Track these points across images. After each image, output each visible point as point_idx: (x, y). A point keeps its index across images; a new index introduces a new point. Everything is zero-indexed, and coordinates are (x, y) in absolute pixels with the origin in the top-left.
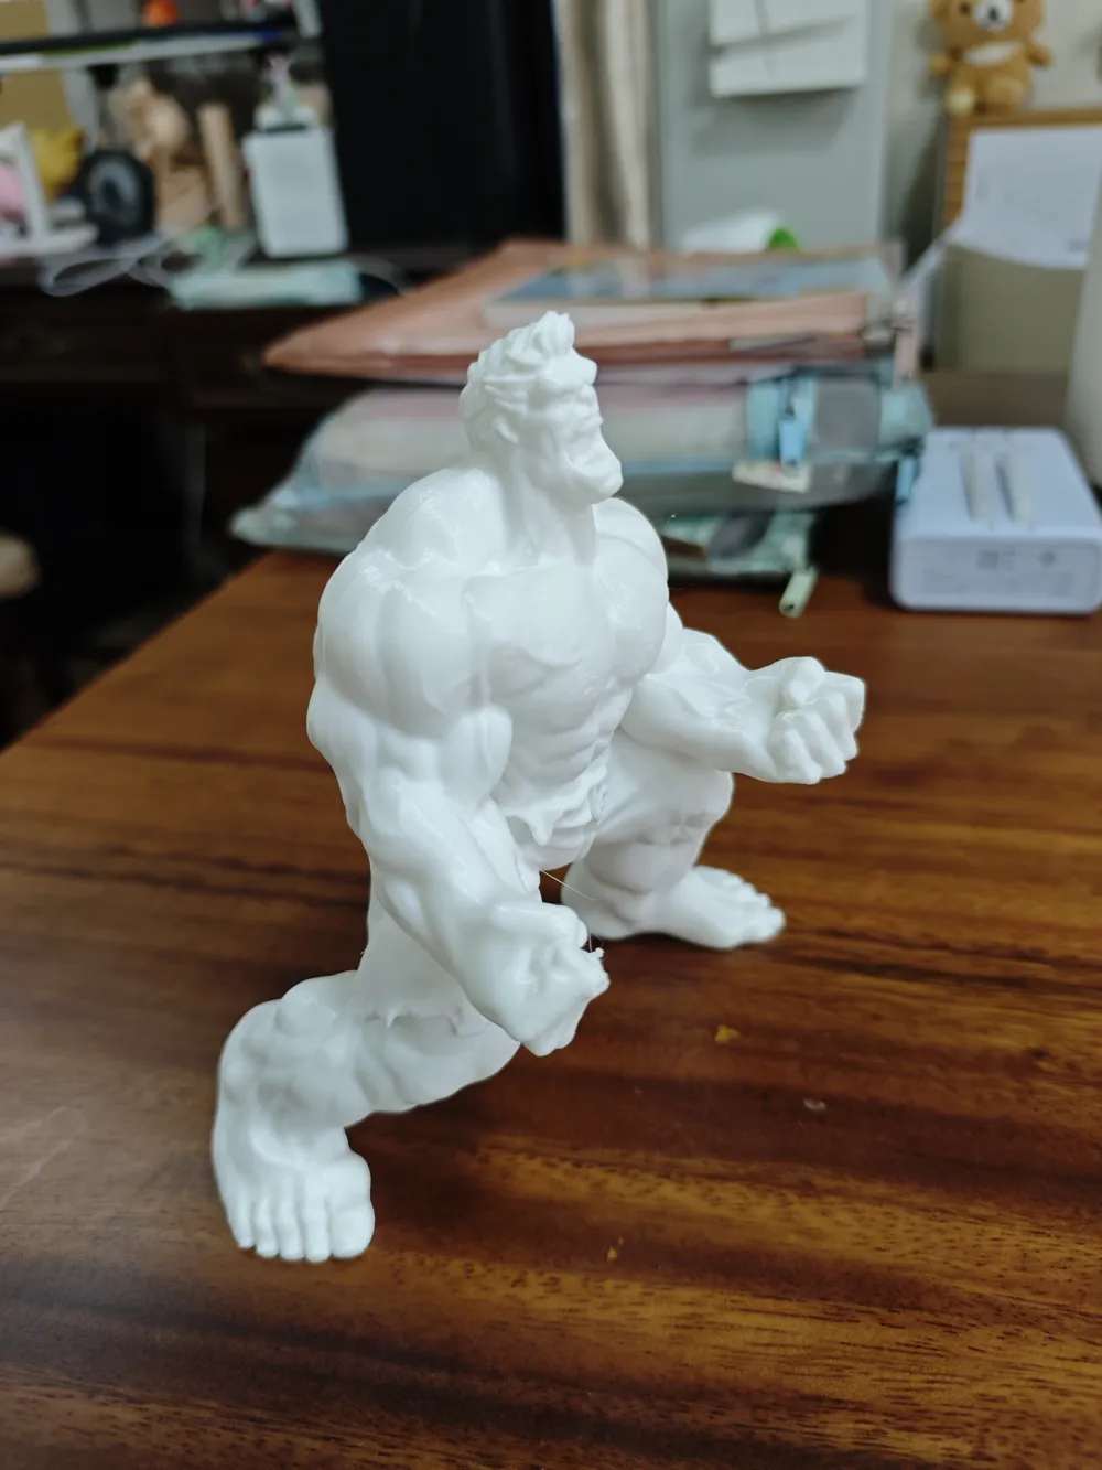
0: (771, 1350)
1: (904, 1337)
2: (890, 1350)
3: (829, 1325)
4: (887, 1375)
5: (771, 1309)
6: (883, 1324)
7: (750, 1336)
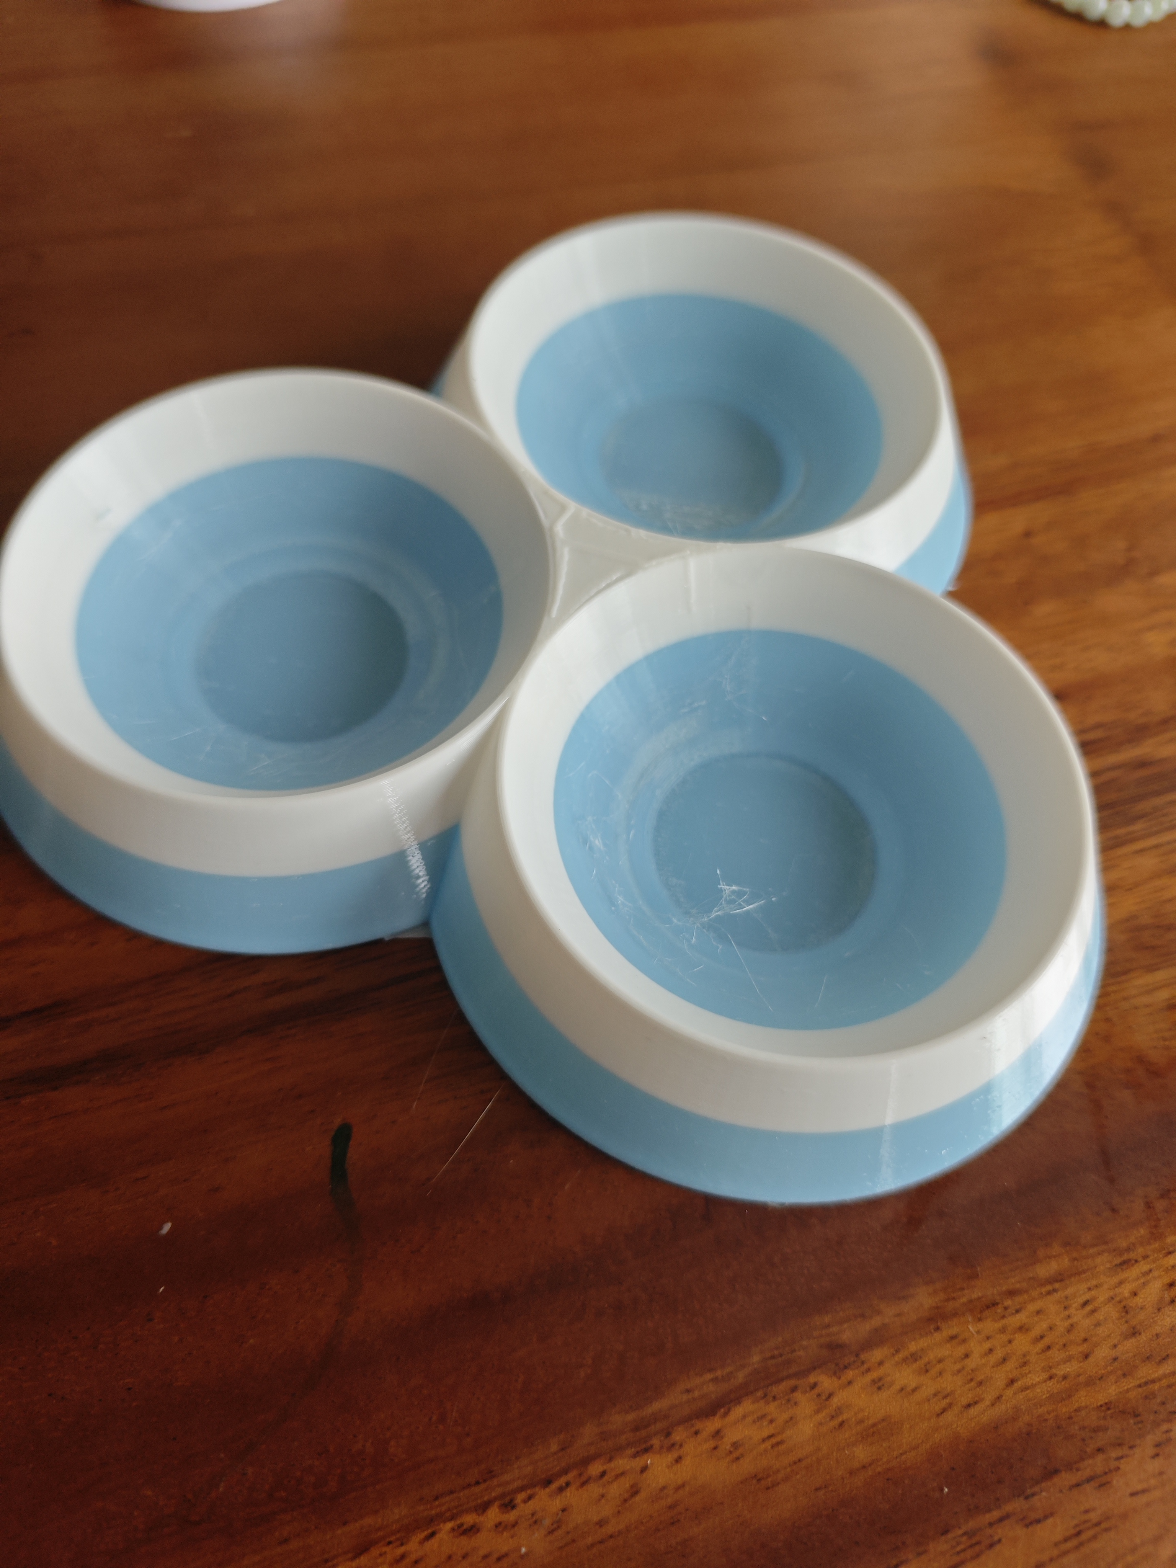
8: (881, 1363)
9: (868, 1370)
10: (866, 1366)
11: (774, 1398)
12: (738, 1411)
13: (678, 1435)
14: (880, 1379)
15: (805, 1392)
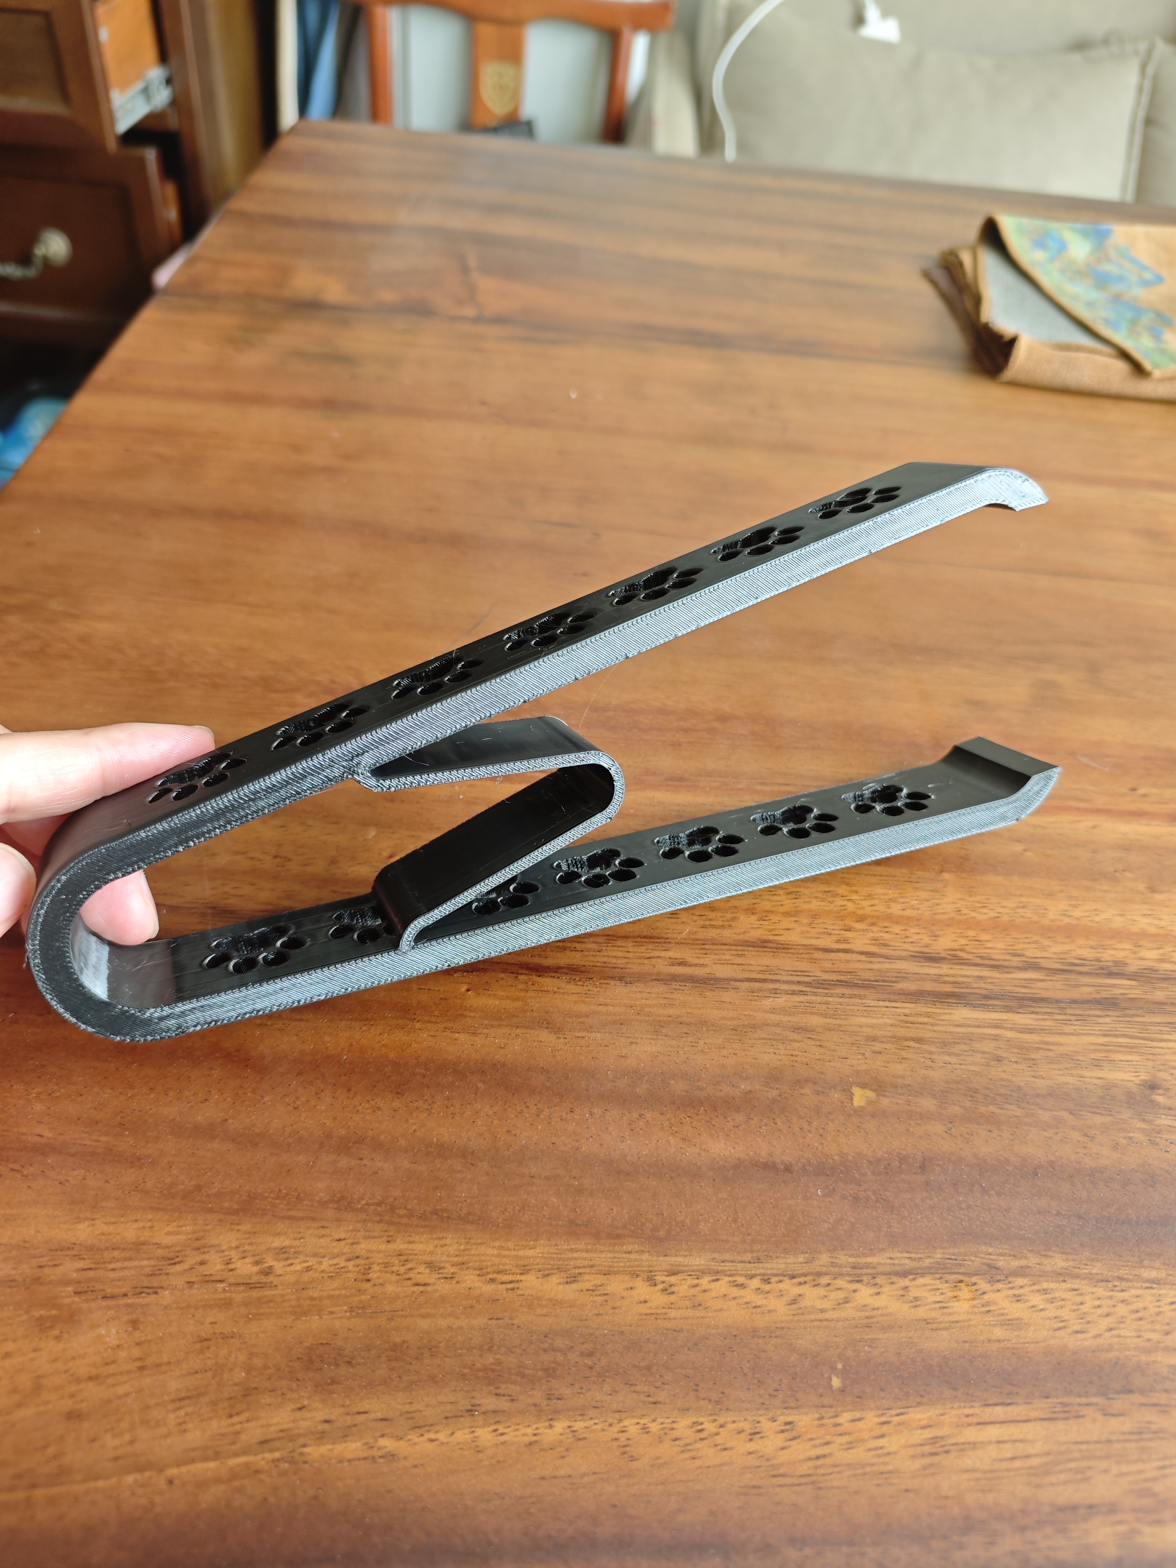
0: (1017, 1464)
1: (1125, 1425)
2: (1118, 1441)
3: (1061, 1425)
4: (1124, 1468)
5: (1002, 1417)
6: (1105, 1415)
7: (992, 1452)
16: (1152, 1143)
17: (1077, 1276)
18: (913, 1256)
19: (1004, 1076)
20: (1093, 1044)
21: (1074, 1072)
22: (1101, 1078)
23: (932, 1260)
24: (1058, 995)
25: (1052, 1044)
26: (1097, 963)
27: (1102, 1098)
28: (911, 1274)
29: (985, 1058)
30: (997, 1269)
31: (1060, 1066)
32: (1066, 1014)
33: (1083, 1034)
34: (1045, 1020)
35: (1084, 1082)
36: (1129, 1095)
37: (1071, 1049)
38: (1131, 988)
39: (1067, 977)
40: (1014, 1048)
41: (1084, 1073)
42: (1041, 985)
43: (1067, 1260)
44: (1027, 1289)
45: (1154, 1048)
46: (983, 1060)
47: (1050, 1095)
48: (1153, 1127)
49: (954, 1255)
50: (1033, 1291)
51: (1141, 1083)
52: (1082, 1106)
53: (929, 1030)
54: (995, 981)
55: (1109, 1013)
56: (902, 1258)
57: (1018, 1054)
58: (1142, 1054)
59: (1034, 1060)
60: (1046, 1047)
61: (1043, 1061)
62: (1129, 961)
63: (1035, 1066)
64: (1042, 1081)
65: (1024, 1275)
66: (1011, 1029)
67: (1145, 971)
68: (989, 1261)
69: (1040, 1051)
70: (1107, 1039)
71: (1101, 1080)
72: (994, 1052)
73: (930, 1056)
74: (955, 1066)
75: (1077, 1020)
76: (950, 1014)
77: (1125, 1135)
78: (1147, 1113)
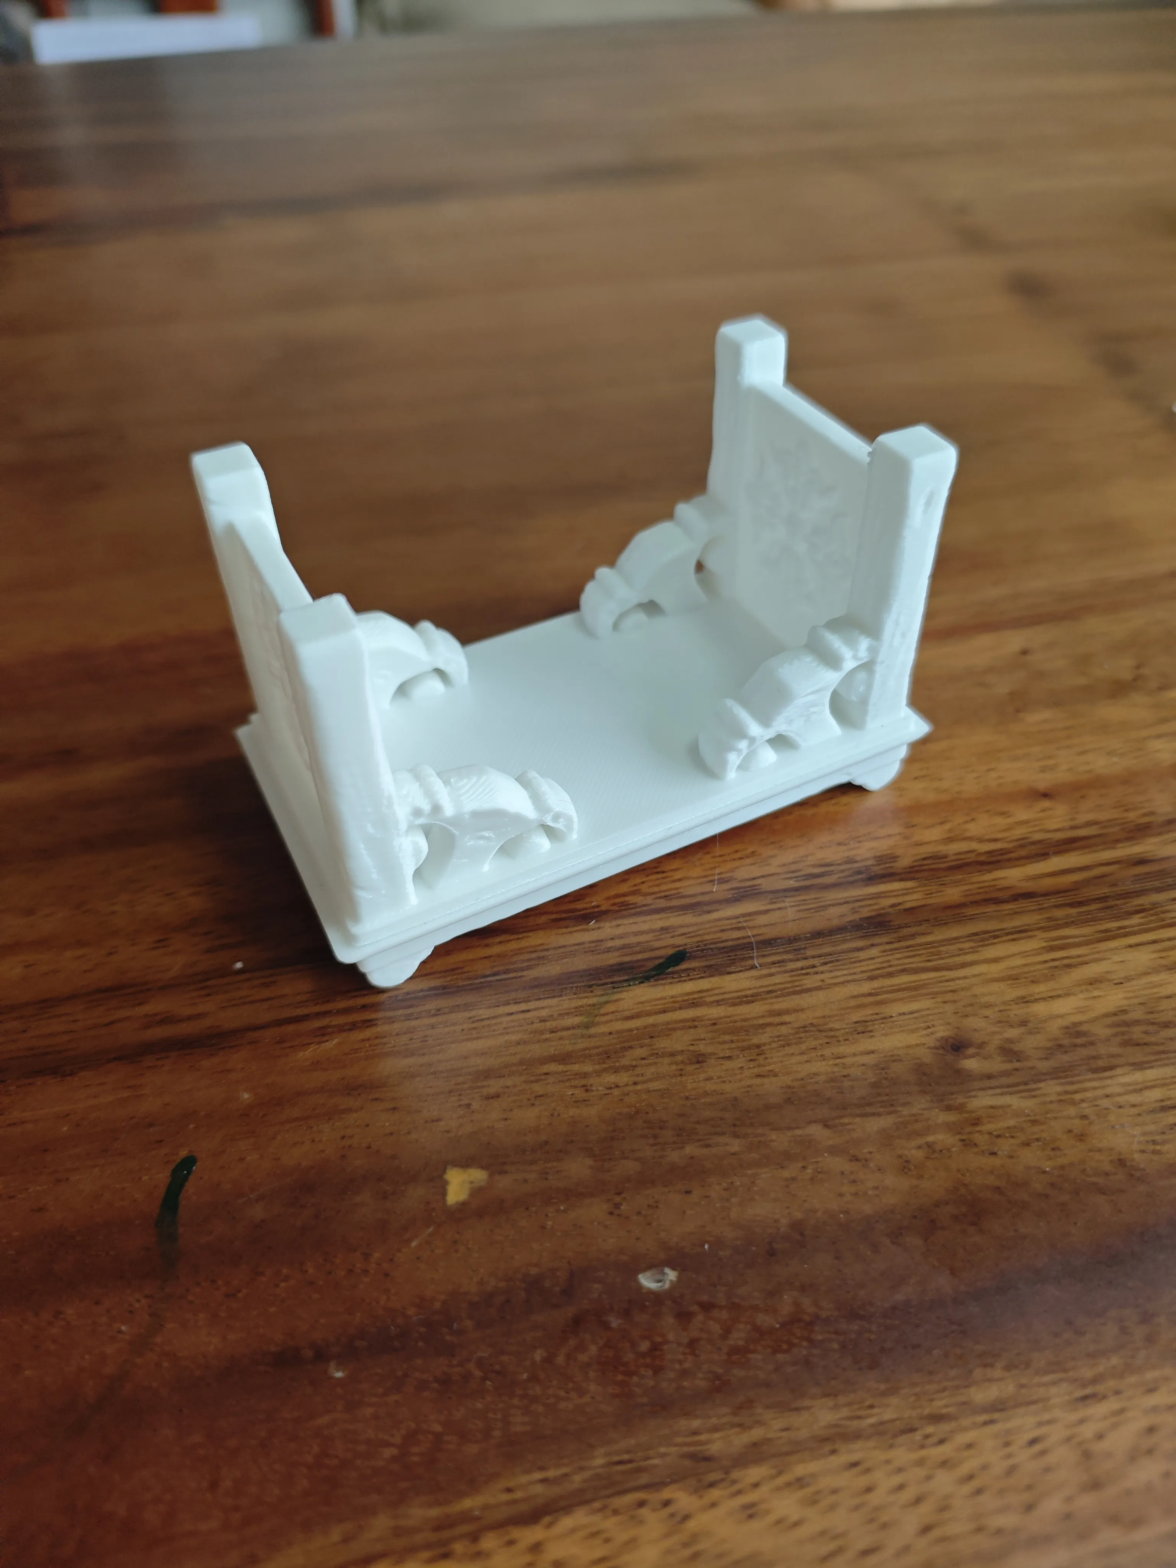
8: (756, 1485)
9: (739, 1492)
10: (736, 1487)
11: (616, 1512)
12: (567, 1522)
13: (489, 1542)
14: (752, 1505)
15: (654, 1510)
16: (968, 1144)
17: (857, 1436)
18: (551, 1473)
19: (709, 1086)
20: (854, 997)
21: (827, 1052)
22: (873, 1052)
23: (587, 1474)
24: (791, 929)
25: (787, 1012)
26: (849, 866)
27: (875, 1085)
28: (547, 1513)
29: (676, 1063)
30: (707, 1459)
31: (803, 1047)
32: (806, 958)
33: (836, 984)
34: (771, 975)
35: (844, 1066)
36: (920, 1069)
37: (819, 1013)
38: (907, 892)
39: (804, 898)
40: (724, 1034)
41: (842, 1049)
42: (763, 919)
43: (836, 1407)
44: (765, 1489)
45: (953, 980)
46: (674, 1067)
47: (789, 1101)
48: (966, 1115)
49: (628, 1452)
50: (778, 1489)
51: (938, 1043)
52: (845, 1108)
53: (582, 1036)
54: (691, 929)
55: (876, 940)
56: (531, 1483)
57: (732, 1042)
58: (934, 995)
59: (758, 1046)
60: (777, 1020)
61: (773, 1045)
62: (899, 852)
63: (761, 1058)
64: (774, 1079)
65: (759, 1460)
66: (718, 1003)
67: (926, 862)
68: (692, 1449)
69: (768, 1029)
70: (876, 984)
71: (872, 1056)
72: (691, 1048)
73: (583, 1082)
74: (627, 1089)
75: (826, 963)
76: (616, 1001)
77: (921, 1141)
78: (952, 1094)
